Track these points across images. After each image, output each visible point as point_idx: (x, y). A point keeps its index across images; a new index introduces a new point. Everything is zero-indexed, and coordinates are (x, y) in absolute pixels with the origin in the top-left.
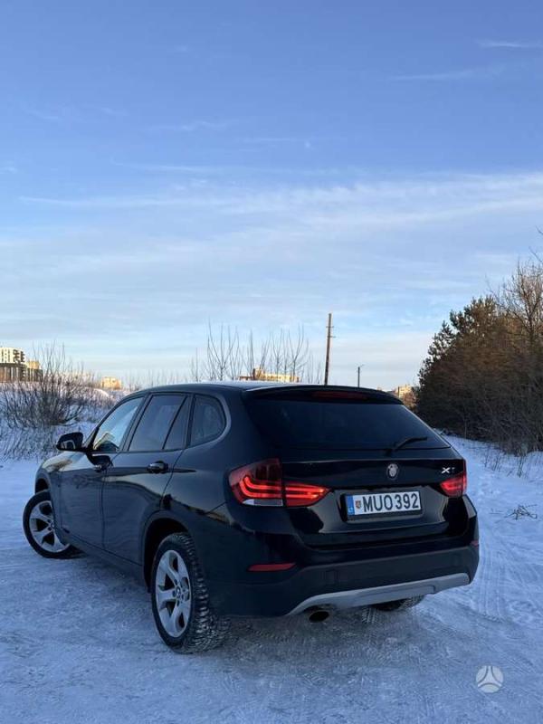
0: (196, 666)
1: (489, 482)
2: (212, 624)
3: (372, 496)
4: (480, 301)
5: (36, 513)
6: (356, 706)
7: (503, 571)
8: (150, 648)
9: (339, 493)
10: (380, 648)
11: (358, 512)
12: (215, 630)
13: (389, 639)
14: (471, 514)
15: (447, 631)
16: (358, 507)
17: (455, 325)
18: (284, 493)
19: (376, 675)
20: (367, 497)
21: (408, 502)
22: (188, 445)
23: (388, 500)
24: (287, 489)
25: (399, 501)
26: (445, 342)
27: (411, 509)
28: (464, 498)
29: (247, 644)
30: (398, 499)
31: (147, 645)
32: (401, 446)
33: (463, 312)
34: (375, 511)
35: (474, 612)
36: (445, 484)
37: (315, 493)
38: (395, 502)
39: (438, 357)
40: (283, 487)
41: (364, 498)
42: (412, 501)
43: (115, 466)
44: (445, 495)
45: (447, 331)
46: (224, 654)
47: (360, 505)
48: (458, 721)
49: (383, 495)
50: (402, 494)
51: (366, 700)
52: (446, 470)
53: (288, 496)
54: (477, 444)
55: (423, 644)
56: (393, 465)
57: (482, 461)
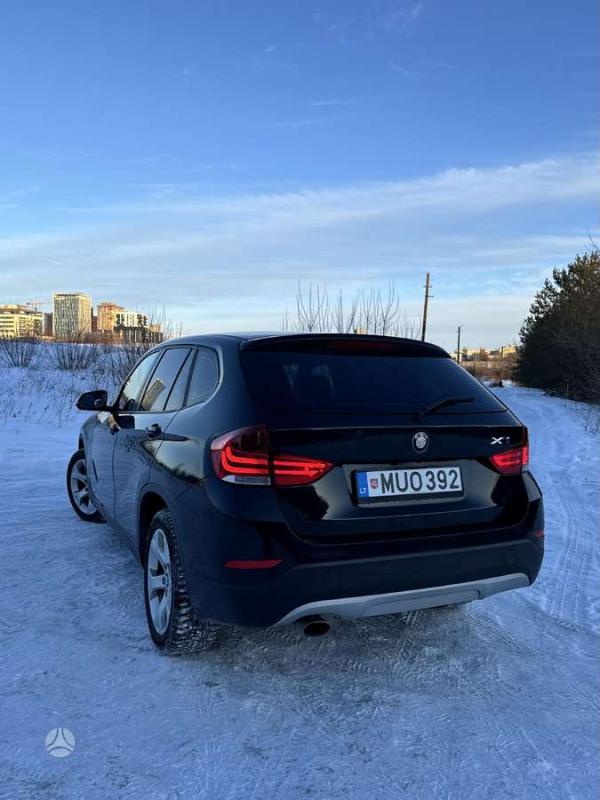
0: (177, 674)
1: (589, 447)
2: (196, 623)
3: (394, 472)
4: (585, 258)
5: (75, 474)
6: (355, 754)
7: (589, 559)
8: (135, 644)
9: (348, 469)
10: (412, 662)
11: (374, 493)
12: (202, 630)
13: (427, 649)
14: (532, 497)
15: (503, 640)
16: (374, 487)
17: (558, 283)
18: (272, 468)
19: (396, 703)
20: (387, 474)
21: (445, 481)
22: (184, 405)
23: (415, 477)
24: (276, 463)
25: (432, 480)
26: (548, 300)
27: (448, 489)
28: (525, 476)
29: (250, 645)
30: (430, 476)
31: (134, 638)
32: (434, 410)
33: (567, 270)
34: (397, 492)
35: (544, 614)
36: (495, 457)
37: (315, 469)
38: (426, 481)
39: (541, 316)
40: (271, 460)
41: (382, 475)
42: (450, 479)
43: (136, 428)
44: (496, 471)
45: (550, 288)
46: (218, 658)
47: (376, 484)
48: (491, 793)
49: (409, 472)
50: (435, 471)
51: (371, 746)
52: (497, 441)
53: (277, 472)
54: (579, 405)
55: (470, 658)
56: (421, 434)
57: (583, 424)
